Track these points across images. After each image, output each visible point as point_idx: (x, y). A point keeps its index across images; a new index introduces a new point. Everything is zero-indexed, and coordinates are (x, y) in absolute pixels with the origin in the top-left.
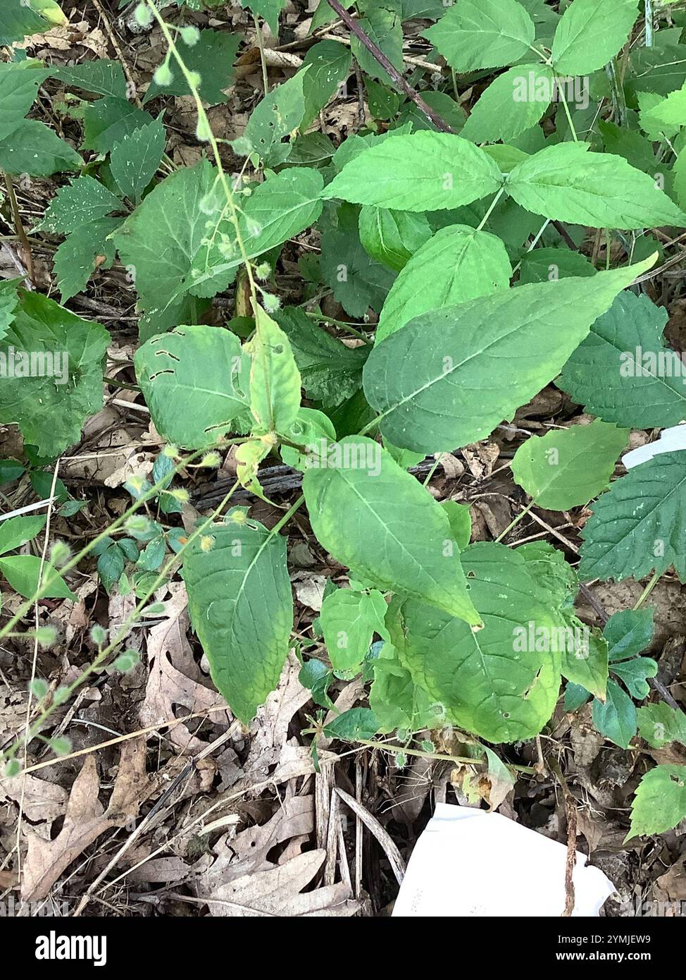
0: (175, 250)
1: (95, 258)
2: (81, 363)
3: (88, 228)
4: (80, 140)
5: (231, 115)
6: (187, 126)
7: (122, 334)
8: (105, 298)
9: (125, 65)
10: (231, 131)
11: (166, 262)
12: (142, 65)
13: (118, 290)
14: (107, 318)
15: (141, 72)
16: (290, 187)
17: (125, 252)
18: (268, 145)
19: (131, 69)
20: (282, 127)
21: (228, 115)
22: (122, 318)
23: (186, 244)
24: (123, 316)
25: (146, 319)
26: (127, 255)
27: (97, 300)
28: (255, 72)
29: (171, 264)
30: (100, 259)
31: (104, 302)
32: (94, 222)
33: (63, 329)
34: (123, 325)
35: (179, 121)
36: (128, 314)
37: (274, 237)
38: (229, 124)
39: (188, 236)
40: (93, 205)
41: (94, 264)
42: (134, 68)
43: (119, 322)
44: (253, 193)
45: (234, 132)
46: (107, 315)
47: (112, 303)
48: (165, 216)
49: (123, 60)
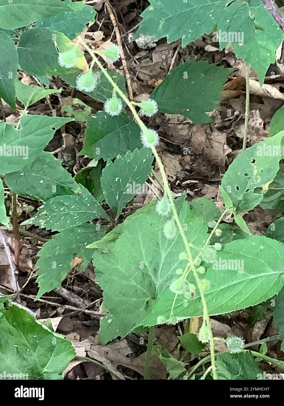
0: (145, 275)
1: (74, 258)
2: (45, 370)
3: (72, 230)
4: (79, 136)
5: (212, 130)
6: (172, 136)
7: (85, 325)
8: (75, 288)
9: (128, 76)
10: (210, 146)
11: (135, 284)
12: (142, 77)
13: (88, 282)
14: (74, 308)
15: (140, 82)
16: (257, 255)
17: (100, 270)
18: (242, 192)
19: (132, 79)
20: (257, 179)
21: (208, 131)
22: (87, 311)
23: (155, 271)
24: (89, 309)
25: (108, 319)
26: (102, 273)
27: (68, 289)
28: (238, 97)
29: (139, 286)
30: (77, 260)
31: (73, 291)
32: (79, 226)
33: (36, 339)
34: (87, 317)
35: (166, 130)
36: (92, 308)
37: (236, 298)
38: (209, 139)
39: (158, 265)
40: (79, 210)
41: (71, 264)
42: (135, 79)
43: (84, 313)
44: (223, 248)
45: (212, 147)
46: (75, 305)
47: (80, 294)
48: (141, 242)
49: (127, 72)
